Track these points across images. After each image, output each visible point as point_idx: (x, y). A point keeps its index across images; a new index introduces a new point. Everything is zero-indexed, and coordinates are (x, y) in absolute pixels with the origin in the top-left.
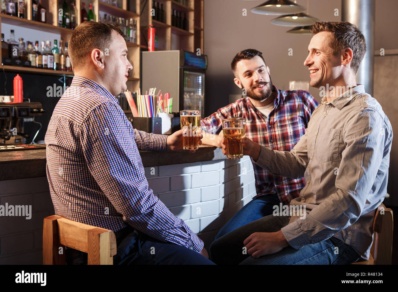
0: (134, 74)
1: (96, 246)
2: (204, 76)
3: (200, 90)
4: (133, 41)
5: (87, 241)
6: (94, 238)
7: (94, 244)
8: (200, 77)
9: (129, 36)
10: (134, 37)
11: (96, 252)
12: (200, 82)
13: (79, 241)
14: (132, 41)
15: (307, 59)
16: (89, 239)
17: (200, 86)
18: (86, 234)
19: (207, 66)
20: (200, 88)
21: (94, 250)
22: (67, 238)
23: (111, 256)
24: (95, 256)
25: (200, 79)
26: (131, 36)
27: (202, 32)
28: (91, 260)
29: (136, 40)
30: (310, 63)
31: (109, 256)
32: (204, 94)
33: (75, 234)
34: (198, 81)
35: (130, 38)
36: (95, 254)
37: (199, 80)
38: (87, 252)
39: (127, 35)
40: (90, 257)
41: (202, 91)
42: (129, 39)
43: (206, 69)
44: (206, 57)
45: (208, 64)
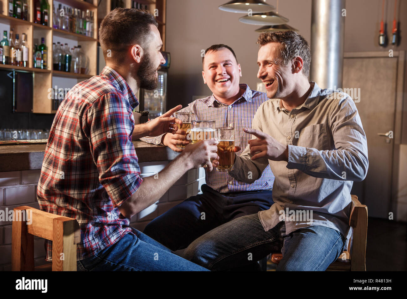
0: (90, 71)
1: (60, 233)
2: (166, 75)
3: (162, 90)
4: (90, 35)
5: (52, 229)
6: (58, 225)
7: (58, 231)
8: (162, 76)
9: (85, 29)
10: (91, 31)
11: (60, 239)
12: (162, 81)
13: (45, 230)
14: (88, 34)
15: (260, 71)
16: (54, 227)
17: (162, 85)
18: (52, 223)
19: (170, 64)
20: (162, 87)
21: (59, 237)
22: (35, 227)
23: (74, 244)
24: (59, 243)
25: (162, 78)
26: (87, 29)
27: (164, 27)
28: (55, 247)
29: (92, 33)
30: (264, 74)
31: (73, 243)
32: (165, 94)
33: (42, 223)
34: (159, 81)
35: (86, 31)
36: (59, 241)
37: (161, 80)
38: (52, 240)
39: (84, 28)
40: (54, 244)
41: (164, 91)
42: (85, 33)
43: (169, 68)
44: (168, 55)
45: (170, 62)
